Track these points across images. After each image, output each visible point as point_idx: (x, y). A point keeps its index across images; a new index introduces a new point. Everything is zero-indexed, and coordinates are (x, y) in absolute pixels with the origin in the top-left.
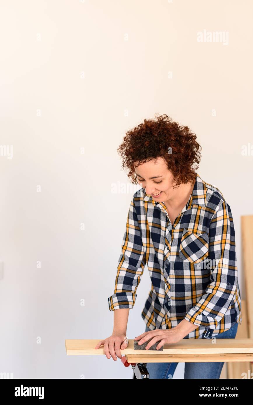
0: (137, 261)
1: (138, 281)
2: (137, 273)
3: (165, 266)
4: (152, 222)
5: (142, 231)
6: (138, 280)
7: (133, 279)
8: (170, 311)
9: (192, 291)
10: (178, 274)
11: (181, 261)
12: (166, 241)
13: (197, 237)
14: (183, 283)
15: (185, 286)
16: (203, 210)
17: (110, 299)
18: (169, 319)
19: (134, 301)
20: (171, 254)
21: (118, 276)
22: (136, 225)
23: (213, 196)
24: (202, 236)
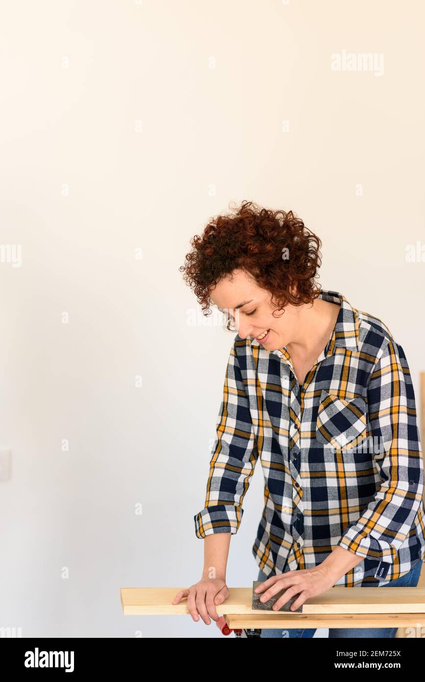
0: (244, 450)
1: (246, 486)
2: (243, 471)
3: (292, 457)
4: (266, 382)
5: (250, 398)
6: (246, 484)
7: (236, 482)
8: (304, 535)
9: (340, 499)
10: (316, 470)
11: (319, 447)
12: (292, 413)
13: (347, 404)
14: (324, 486)
15: (328, 490)
16: (356, 357)
17: (197, 517)
18: (301, 551)
19: (239, 520)
20: (302, 436)
21: (212, 477)
22: (239, 389)
23: (370, 333)
24: (354, 403)
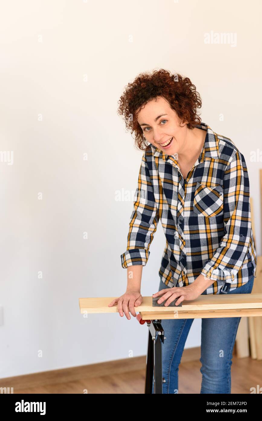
0: (150, 217)
1: (151, 238)
2: (149, 229)
3: (179, 222)
4: (163, 178)
5: (154, 187)
6: (151, 237)
7: (146, 236)
8: (187, 267)
9: (208, 245)
10: (193, 230)
11: (195, 216)
12: (179, 196)
13: (211, 190)
14: (198, 238)
15: (201, 241)
16: (217, 162)
17: (122, 256)
18: (185, 276)
19: (147, 258)
20: (185, 210)
21: (131, 232)
22: (148, 181)
23: (225, 147)
24: (216, 189)
